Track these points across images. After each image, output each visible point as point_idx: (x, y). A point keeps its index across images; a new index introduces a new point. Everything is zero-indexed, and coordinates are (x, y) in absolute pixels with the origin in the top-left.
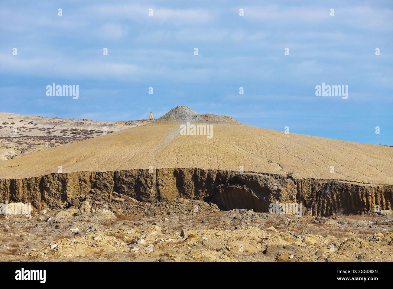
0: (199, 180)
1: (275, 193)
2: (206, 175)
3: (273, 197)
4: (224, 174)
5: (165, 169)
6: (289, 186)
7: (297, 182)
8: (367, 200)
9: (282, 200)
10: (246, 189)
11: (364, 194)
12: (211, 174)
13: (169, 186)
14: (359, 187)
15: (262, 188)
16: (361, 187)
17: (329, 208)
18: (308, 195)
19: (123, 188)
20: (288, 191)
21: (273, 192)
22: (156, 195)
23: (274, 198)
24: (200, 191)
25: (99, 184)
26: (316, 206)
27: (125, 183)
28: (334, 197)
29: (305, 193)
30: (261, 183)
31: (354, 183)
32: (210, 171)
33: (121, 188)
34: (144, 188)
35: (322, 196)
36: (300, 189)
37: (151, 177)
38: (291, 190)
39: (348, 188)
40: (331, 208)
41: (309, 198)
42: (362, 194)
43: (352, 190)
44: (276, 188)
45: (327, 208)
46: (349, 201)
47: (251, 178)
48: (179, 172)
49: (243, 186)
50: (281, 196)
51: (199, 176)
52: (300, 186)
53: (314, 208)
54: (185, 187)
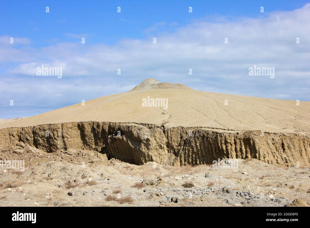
0: (96, 132)
1: (145, 142)
2: (101, 127)
3: (143, 146)
4: (113, 126)
5: (69, 123)
6: (157, 135)
7: (167, 131)
8: (226, 147)
9: (151, 149)
10: (125, 139)
11: (223, 142)
12: (104, 126)
13: (74, 138)
14: (218, 134)
15: (136, 137)
16: (220, 134)
17: (194, 157)
18: (177, 143)
19: (39, 140)
20: (157, 140)
21: (144, 141)
22: (63, 146)
23: (145, 147)
24: (98, 141)
25: (23, 138)
26: (183, 154)
27: (39, 136)
28: (197, 145)
29: (174, 142)
30: (135, 133)
31: (215, 130)
32: (104, 123)
33: (37, 140)
34: (53, 141)
35: (187, 145)
36: (170, 138)
37: (56, 130)
38: (160, 139)
39: (209, 135)
40: (196, 156)
41: (178, 146)
42: (221, 141)
43: (212, 138)
44: (146, 137)
45: (192, 156)
46: (210, 149)
47: (128, 128)
48: (81, 125)
49: (123, 136)
50: (150, 145)
51: (96, 128)
52: (170, 135)
53: (181, 156)
54: (87, 138)
